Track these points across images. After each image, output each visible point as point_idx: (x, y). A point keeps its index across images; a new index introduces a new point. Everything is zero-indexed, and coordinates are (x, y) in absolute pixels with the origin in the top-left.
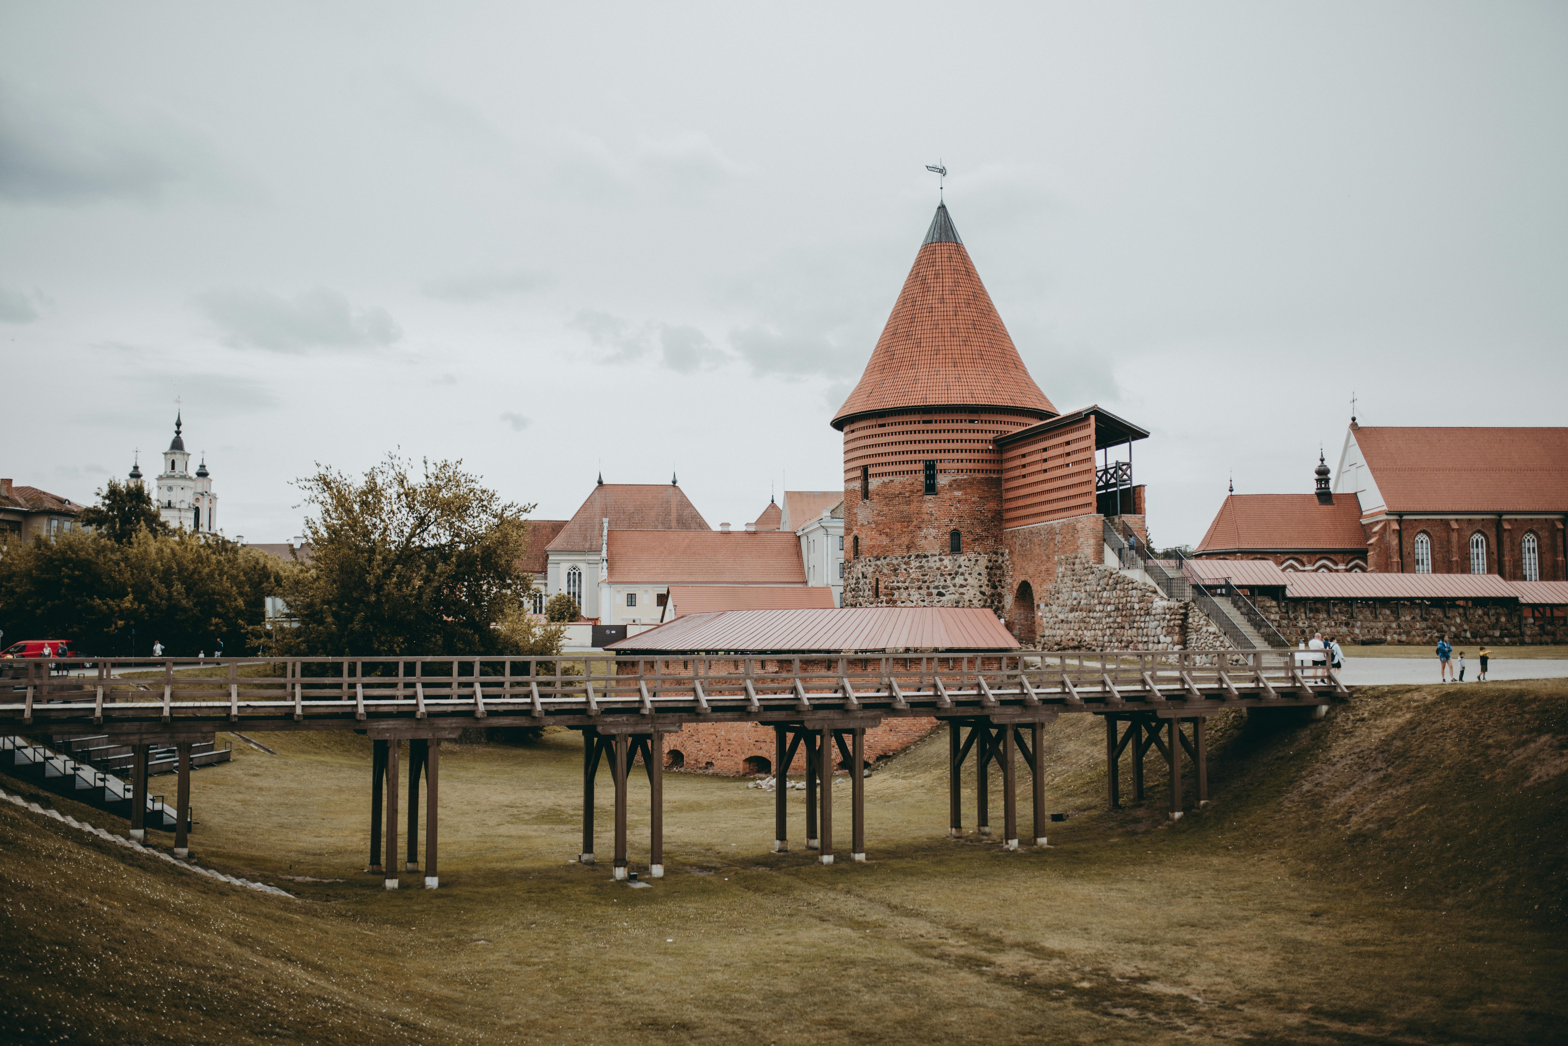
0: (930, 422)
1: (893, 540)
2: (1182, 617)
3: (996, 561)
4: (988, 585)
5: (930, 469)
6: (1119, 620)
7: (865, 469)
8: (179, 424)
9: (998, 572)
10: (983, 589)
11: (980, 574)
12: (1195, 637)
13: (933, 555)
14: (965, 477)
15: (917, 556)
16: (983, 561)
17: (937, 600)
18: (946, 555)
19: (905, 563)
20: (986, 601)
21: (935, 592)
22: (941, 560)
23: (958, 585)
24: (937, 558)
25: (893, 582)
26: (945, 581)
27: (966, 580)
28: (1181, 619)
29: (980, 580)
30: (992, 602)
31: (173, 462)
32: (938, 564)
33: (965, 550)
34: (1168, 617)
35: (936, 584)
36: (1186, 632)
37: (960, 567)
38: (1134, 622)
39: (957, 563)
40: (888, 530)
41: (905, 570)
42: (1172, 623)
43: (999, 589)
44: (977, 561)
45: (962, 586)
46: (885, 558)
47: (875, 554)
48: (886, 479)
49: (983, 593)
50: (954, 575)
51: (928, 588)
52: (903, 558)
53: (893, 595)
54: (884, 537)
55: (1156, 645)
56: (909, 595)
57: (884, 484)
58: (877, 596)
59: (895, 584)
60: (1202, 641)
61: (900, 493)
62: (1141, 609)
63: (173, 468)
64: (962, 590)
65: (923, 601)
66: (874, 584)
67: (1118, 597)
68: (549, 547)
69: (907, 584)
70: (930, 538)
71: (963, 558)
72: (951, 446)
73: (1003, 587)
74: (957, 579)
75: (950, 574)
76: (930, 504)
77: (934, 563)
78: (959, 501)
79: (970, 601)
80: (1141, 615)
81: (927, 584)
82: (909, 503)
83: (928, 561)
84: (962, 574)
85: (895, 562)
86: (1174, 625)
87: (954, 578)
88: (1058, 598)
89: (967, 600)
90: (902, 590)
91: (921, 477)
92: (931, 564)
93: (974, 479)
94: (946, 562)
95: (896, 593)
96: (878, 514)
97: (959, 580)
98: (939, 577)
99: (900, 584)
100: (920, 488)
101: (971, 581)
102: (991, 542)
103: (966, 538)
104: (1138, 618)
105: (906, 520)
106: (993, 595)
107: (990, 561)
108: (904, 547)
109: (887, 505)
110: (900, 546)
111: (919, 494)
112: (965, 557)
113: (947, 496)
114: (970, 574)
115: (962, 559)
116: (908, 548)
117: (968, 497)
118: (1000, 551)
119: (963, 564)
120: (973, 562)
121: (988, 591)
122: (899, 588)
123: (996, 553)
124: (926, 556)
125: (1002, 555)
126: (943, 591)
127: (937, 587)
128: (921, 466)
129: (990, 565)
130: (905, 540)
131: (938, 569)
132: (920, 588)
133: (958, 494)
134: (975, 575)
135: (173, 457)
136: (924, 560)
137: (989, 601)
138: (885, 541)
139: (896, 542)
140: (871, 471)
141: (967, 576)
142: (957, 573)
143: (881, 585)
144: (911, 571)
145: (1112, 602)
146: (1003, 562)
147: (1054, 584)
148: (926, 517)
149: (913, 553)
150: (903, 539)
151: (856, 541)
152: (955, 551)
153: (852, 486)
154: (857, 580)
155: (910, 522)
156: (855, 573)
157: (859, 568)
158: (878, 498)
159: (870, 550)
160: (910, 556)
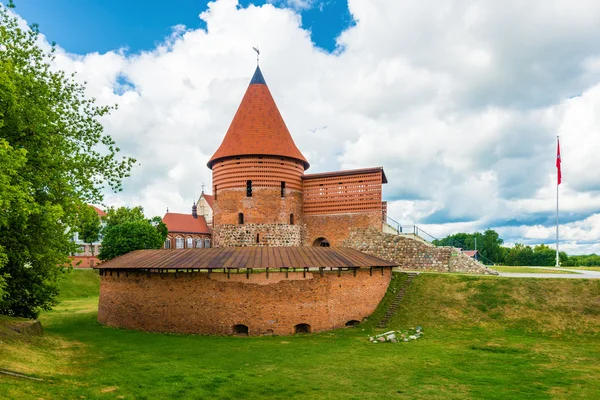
1: (266, 216)
7: (249, 183)
10: (299, 240)
11: (298, 234)
12: (456, 261)
13: (284, 224)
14: (294, 191)
17: (285, 244)
18: (289, 225)
19: (273, 227)
21: (285, 241)
22: (287, 227)
23: (293, 238)
25: (267, 236)
26: (289, 236)
27: (296, 236)
28: (449, 254)
33: (295, 223)
34: (440, 253)
35: (285, 237)
39: (293, 229)
40: (265, 212)
41: (273, 230)
42: (443, 256)
43: (302, 241)
46: (262, 225)
47: (258, 222)
48: (263, 188)
49: (299, 242)
51: (283, 239)
52: (272, 225)
53: (267, 242)
56: (275, 242)
57: (261, 190)
58: (258, 241)
60: (461, 263)
61: (270, 195)
64: (294, 240)
65: (280, 245)
70: (283, 216)
74: (292, 235)
75: (290, 233)
76: (283, 202)
77: (284, 228)
78: (293, 202)
82: (275, 200)
84: (294, 233)
85: (268, 226)
86: (445, 257)
91: (279, 189)
93: (297, 192)
94: (289, 228)
95: (269, 241)
96: (258, 204)
98: (286, 234)
100: (278, 194)
102: (300, 220)
103: (295, 218)
105: (274, 208)
108: (273, 220)
109: (263, 200)
110: (271, 219)
111: (278, 196)
115: (294, 227)
116: (275, 220)
117: (296, 200)
126: (288, 241)
127: (286, 239)
128: (278, 183)
130: (273, 217)
131: (286, 230)
133: (293, 198)
136: (281, 226)
138: (263, 216)
139: (269, 217)
140: (253, 183)
142: (292, 233)
143: (260, 237)
144: (275, 231)
147: (347, 239)
148: (282, 207)
149: (277, 223)
151: (241, 215)
152: (292, 223)
153: (237, 189)
154: (242, 234)
155: (275, 209)
156: (240, 231)
157: (244, 229)
158: (257, 196)
159: (254, 220)
160: (275, 224)
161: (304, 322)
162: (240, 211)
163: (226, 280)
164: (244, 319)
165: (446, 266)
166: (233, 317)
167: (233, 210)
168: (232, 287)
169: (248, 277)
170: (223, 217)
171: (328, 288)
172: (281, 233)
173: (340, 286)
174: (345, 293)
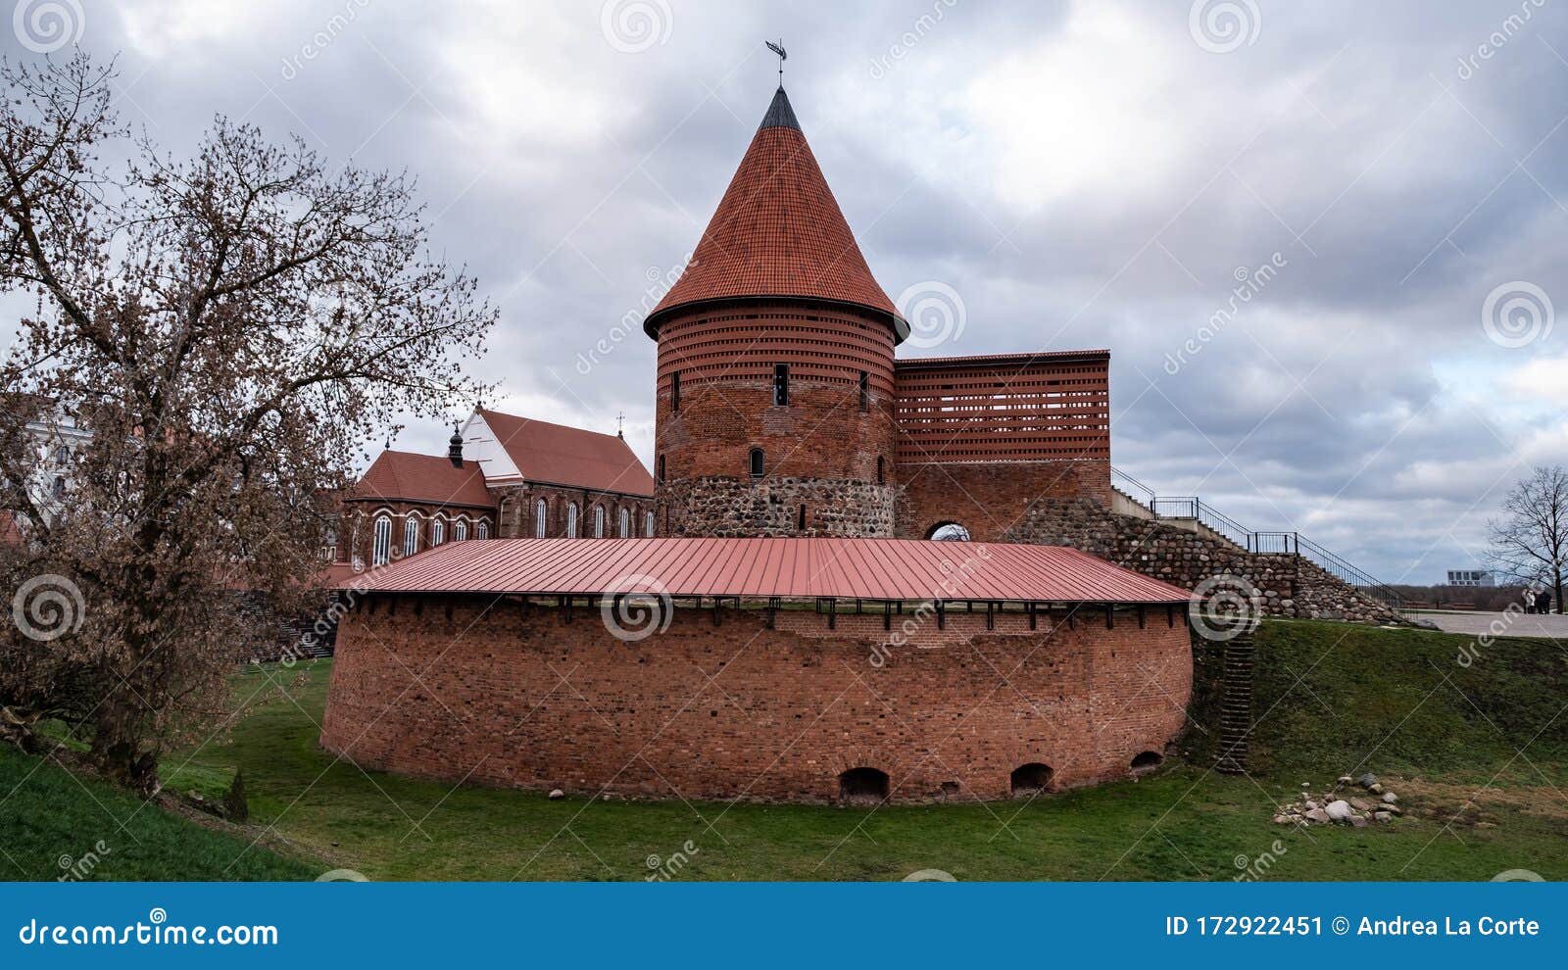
5: (864, 380)
7: (782, 370)
13: (866, 483)
14: (885, 398)
15: (853, 483)
16: (893, 496)
18: (875, 485)
19: (841, 490)
21: (868, 526)
22: (872, 490)
23: (883, 521)
24: (868, 487)
25: (826, 511)
26: (875, 514)
29: (892, 517)
32: (870, 495)
33: (888, 480)
35: (868, 517)
37: (885, 500)
39: (882, 496)
40: (821, 447)
41: (841, 497)
42: (1278, 577)
45: (886, 522)
46: (813, 481)
47: (802, 474)
48: (819, 384)
50: (880, 508)
51: (862, 521)
52: (839, 483)
53: (826, 527)
54: (815, 454)
56: (845, 528)
57: (810, 389)
58: (804, 527)
59: (828, 513)
61: (836, 405)
64: (886, 527)
66: (797, 511)
69: (843, 515)
70: (864, 462)
74: (882, 513)
75: (877, 507)
76: (864, 423)
78: (885, 425)
81: (861, 517)
82: (845, 417)
83: (861, 490)
84: (886, 509)
85: (828, 486)
86: (1283, 579)
87: (880, 512)
90: (837, 522)
91: (858, 390)
92: (864, 494)
94: (875, 492)
95: (830, 525)
96: (805, 426)
97: (884, 515)
98: (870, 509)
99: (834, 515)
100: (856, 401)
103: (886, 468)
105: (843, 438)
109: (819, 415)
110: (836, 467)
111: (855, 408)
112: (886, 489)
113: (875, 416)
114: (890, 509)
115: (883, 491)
116: (846, 471)
117: (887, 421)
119: (885, 497)
120: (890, 496)
122: (833, 519)
124: (860, 484)
126: (875, 526)
127: (869, 522)
128: (858, 375)
130: (841, 461)
131: (870, 500)
132: (855, 521)
136: (859, 488)
138: (816, 459)
139: (831, 462)
142: (882, 506)
143: (809, 514)
144: (847, 500)
147: (1020, 528)
148: (861, 437)
149: (851, 478)
150: (839, 460)
151: (756, 455)
152: (881, 482)
153: (747, 384)
154: (759, 504)
155: (847, 442)
156: (752, 494)
157: (764, 489)
158: (802, 406)
159: (791, 468)
160: (847, 481)
161: (1037, 759)
162: (755, 442)
163: (827, 634)
164: (877, 749)
165: (1288, 602)
166: (845, 744)
167: (735, 439)
168: (844, 656)
169: (887, 627)
170: (699, 456)
171: (1089, 658)
172: (858, 506)
173: (1113, 655)
174: (1125, 675)
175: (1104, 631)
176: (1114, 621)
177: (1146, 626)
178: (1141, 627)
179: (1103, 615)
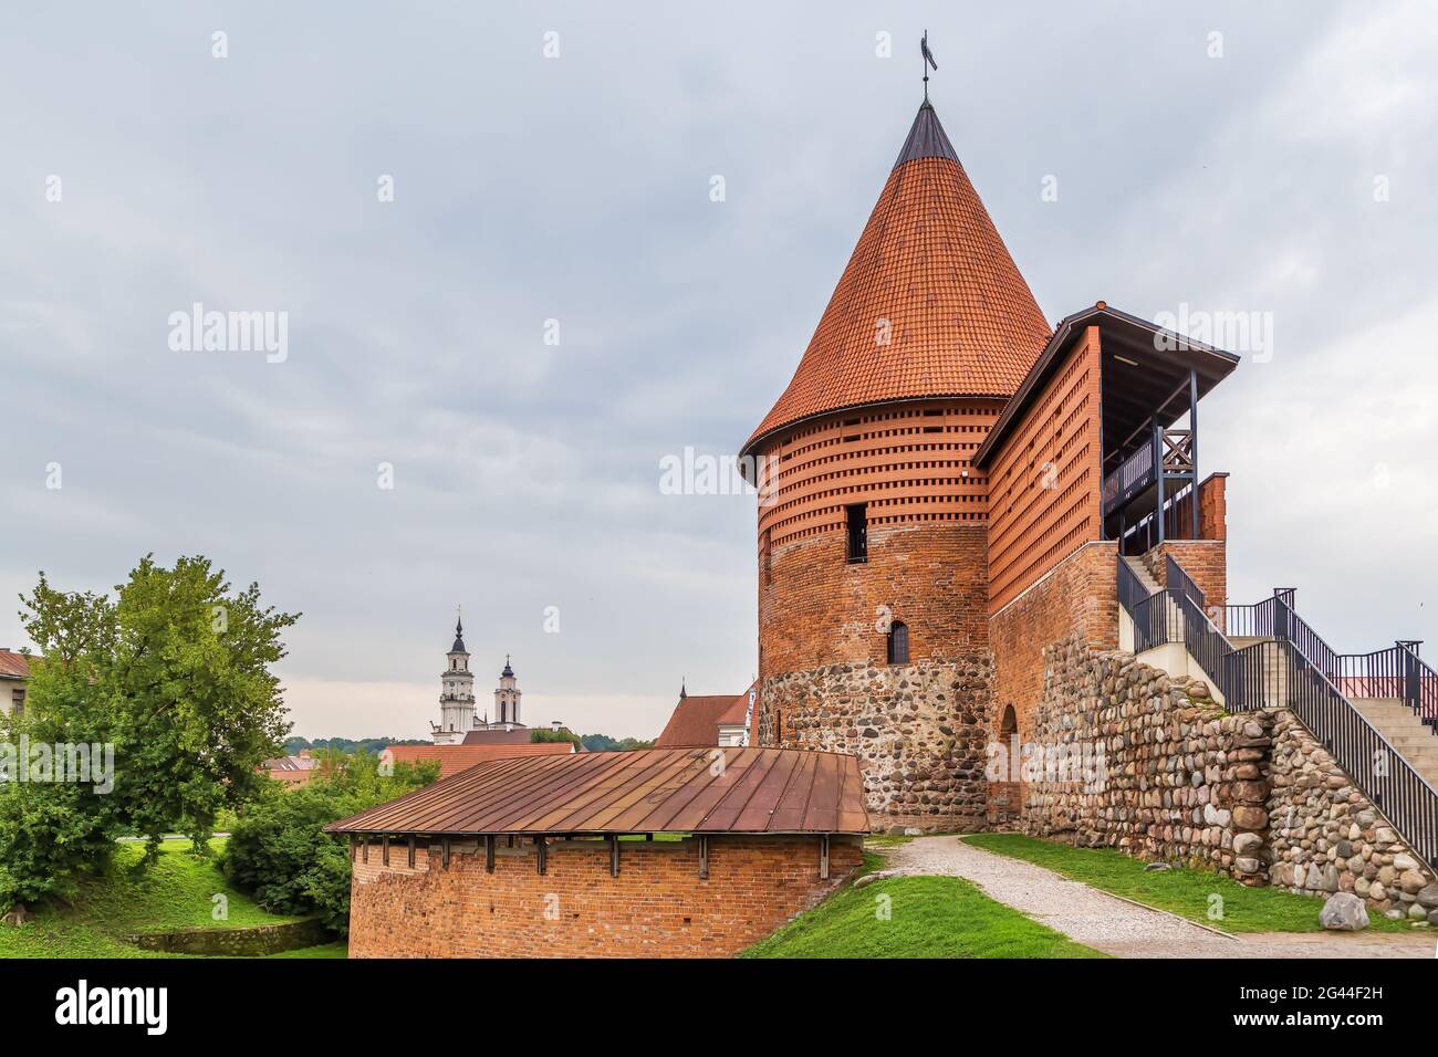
0: (856, 438)
1: (798, 647)
2: (1255, 754)
3: (975, 674)
4: (956, 717)
5: (856, 518)
6: (1130, 770)
8: (459, 629)
9: (978, 693)
10: (946, 724)
11: (940, 697)
12: (1290, 809)
13: (859, 667)
14: (916, 528)
15: (833, 670)
16: (948, 675)
17: (863, 743)
18: (882, 665)
19: (816, 683)
20: (952, 745)
21: (861, 729)
22: (872, 675)
23: (900, 718)
24: (865, 672)
25: (799, 715)
26: (879, 710)
27: (914, 708)
28: (1253, 761)
29: (940, 708)
30: (966, 746)
31: (455, 661)
32: (867, 682)
33: (912, 655)
34: (1221, 755)
35: (863, 715)
36: (1269, 797)
37: (904, 685)
38: (1157, 772)
39: (900, 679)
40: (793, 630)
41: (816, 694)
42: (1229, 775)
43: (979, 724)
44: (936, 674)
45: (907, 719)
46: (788, 677)
47: (775, 671)
48: (792, 545)
49: (947, 731)
50: (893, 700)
51: (850, 723)
52: (813, 673)
53: (799, 737)
54: (787, 640)
55: (1197, 832)
56: (821, 736)
57: (789, 554)
58: (779, 740)
59: (802, 718)
60: (1310, 821)
61: (810, 566)
62: (1168, 741)
63: (455, 666)
64: (906, 726)
65: (842, 746)
66: (775, 720)
67: (1130, 718)
68: (721, 720)
69: (817, 718)
70: (855, 637)
71: (909, 670)
72: (892, 476)
73: (986, 721)
74: (898, 706)
75: (887, 699)
76: (856, 582)
77: (860, 679)
78: (904, 572)
79: (921, 744)
80: (1168, 757)
81: (848, 717)
82: (821, 580)
83: (850, 678)
84: (908, 698)
85: (801, 682)
86: (1236, 779)
87: (894, 705)
88: (1046, 732)
89: (915, 743)
90: (811, 728)
91: (842, 535)
92: (856, 682)
93: (932, 531)
94: (881, 677)
95: (803, 734)
96: (782, 605)
97: (902, 709)
98: (867, 703)
99: (808, 719)
100: (838, 553)
101: (923, 709)
102: (965, 640)
103: (915, 635)
104: (1162, 764)
105: (818, 610)
106: (967, 734)
107: (961, 674)
108: (814, 656)
109: (792, 588)
110: (808, 653)
111: (838, 563)
112: (914, 668)
113: (883, 563)
114: (922, 697)
115: (907, 673)
116: (820, 656)
117: (920, 563)
118: (982, 657)
119: (909, 680)
120: (928, 676)
121: (958, 727)
122: (806, 726)
123: (974, 661)
124: (847, 670)
125: (986, 662)
126: (875, 728)
127: (863, 722)
128: (841, 516)
129: (962, 680)
130: (814, 643)
131: (867, 690)
132: (837, 724)
133: (901, 558)
134: (931, 698)
135: (456, 657)
136: (845, 675)
137: (958, 744)
138: (788, 648)
139: (804, 648)
140: (773, 536)
141: (916, 700)
142: (898, 697)
143: (784, 722)
144: (823, 696)
145: (1119, 729)
146: (987, 675)
147: (1042, 704)
148: (848, 602)
149: (827, 665)
155: (824, 614)
158: (779, 580)
160: (823, 670)
172: (842, 702)
173: (492, 910)
174: (504, 942)
175: (484, 875)
176: (498, 862)
177: (551, 872)
178: (543, 871)
179: (484, 851)
